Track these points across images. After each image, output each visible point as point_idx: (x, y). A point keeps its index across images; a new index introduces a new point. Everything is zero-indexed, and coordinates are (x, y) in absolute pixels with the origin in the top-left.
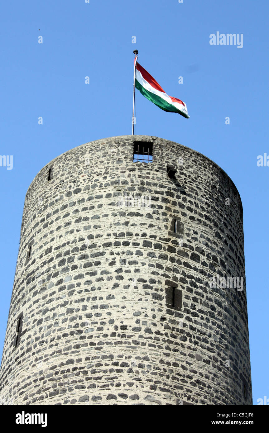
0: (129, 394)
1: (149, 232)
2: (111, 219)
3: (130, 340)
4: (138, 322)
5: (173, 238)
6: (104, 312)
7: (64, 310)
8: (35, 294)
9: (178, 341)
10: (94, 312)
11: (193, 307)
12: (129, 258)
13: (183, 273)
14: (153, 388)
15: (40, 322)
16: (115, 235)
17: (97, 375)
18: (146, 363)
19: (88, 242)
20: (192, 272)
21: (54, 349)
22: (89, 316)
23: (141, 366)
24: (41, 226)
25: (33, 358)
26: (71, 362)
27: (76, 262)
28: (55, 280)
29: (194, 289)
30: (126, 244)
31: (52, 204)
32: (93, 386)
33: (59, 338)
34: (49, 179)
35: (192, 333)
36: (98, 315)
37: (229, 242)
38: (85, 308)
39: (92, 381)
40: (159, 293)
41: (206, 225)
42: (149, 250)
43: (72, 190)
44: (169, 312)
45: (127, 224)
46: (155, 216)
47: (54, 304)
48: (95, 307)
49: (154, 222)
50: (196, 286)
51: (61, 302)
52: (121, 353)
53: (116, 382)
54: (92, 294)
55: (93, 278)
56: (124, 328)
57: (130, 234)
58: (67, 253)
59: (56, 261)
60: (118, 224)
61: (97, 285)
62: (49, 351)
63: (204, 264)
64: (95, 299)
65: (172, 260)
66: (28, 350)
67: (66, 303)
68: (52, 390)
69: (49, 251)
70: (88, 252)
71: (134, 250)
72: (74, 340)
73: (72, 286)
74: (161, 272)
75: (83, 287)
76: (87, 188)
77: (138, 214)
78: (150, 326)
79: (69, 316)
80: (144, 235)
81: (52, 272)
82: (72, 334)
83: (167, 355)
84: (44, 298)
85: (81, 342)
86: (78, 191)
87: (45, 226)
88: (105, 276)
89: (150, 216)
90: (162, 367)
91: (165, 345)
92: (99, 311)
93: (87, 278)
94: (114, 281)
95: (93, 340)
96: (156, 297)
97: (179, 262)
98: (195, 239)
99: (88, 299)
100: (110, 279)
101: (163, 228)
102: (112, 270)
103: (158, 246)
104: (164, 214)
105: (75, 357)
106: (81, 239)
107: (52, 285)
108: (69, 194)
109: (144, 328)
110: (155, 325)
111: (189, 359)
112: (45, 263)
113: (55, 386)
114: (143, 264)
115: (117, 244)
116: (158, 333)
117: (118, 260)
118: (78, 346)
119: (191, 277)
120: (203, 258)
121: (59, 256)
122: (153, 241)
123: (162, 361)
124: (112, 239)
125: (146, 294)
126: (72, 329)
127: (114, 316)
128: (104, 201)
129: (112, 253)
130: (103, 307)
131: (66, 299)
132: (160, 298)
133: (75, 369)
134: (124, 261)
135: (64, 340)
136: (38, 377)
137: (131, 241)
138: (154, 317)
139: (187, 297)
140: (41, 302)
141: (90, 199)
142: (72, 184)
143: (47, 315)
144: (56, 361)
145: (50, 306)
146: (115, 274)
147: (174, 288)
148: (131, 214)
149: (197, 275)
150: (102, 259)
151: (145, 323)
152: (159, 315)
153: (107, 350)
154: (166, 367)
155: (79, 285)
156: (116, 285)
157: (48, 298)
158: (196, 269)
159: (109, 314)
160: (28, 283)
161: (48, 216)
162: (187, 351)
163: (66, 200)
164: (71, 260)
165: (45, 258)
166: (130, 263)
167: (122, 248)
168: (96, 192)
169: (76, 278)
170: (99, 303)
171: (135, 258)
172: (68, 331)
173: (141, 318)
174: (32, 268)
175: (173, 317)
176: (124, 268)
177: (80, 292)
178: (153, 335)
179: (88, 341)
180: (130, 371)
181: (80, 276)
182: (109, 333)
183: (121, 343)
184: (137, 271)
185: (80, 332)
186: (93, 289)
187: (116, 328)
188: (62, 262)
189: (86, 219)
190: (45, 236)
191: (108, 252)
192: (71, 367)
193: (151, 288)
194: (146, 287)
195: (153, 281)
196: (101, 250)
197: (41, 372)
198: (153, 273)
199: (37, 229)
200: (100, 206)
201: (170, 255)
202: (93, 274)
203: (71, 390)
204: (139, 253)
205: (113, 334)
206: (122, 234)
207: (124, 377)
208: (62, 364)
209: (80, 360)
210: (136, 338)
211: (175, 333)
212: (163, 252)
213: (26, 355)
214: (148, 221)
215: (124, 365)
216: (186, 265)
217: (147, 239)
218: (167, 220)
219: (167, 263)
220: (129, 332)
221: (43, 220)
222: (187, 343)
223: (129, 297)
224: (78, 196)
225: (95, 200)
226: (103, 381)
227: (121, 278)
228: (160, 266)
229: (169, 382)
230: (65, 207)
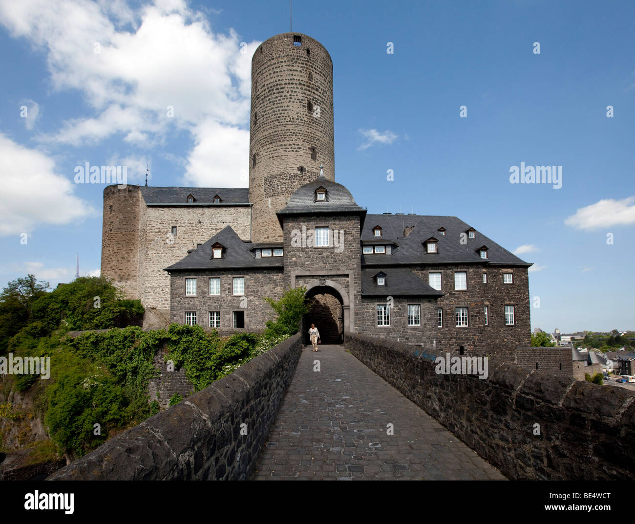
0: (296, 143)
1: (301, 79)
2: (286, 73)
3: (295, 123)
4: (298, 116)
5: (309, 82)
6: (286, 112)
7: (271, 111)
8: (260, 104)
9: (312, 124)
10: (283, 112)
12: (294, 90)
13: (313, 97)
14: (304, 141)
15: (263, 116)
16: (288, 79)
17: (285, 137)
18: (301, 132)
19: (279, 83)
20: (316, 96)
21: (269, 126)
22: (281, 114)
23: (299, 133)
24: (260, 75)
25: (262, 130)
26: (275, 131)
27: (275, 91)
28: (267, 99)
30: (293, 84)
31: (263, 65)
32: (284, 141)
33: (271, 122)
34: (261, 52)
36: (284, 113)
37: (329, 83)
38: (279, 111)
39: (283, 139)
40: (305, 105)
41: (321, 76)
42: (301, 86)
43: (271, 58)
44: (309, 113)
45: (292, 75)
46: (303, 71)
47: (268, 109)
48: (283, 110)
49: (302, 74)
50: (317, 102)
51: (270, 108)
52: (293, 128)
53: (291, 139)
54: (281, 105)
55: (281, 98)
56: (293, 118)
57: (294, 79)
58: (271, 87)
59: (267, 91)
60: (289, 75)
61: (283, 101)
62: (268, 127)
63: (320, 93)
64: (282, 107)
65: (309, 91)
66: (260, 127)
67: (272, 108)
68: (270, 142)
69: (264, 86)
70: (279, 87)
71: (295, 86)
72: (276, 123)
73: (274, 101)
74: (305, 96)
75: (278, 102)
76: (276, 58)
77: (296, 71)
78: (302, 118)
79: (273, 114)
80: (299, 80)
81: (266, 95)
82: (275, 121)
83: (308, 129)
84: (264, 106)
85: (279, 124)
86: (273, 59)
87: (262, 75)
88: (285, 98)
89: (301, 71)
90: (306, 134)
91: (307, 125)
92: (284, 112)
93: (279, 98)
94: (289, 99)
95: (283, 123)
96: (304, 106)
97: (311, 92)
98: (317, 82)
99: (280, 107)
100: (287, 99)
101: (306, 77)
102: (288, 95)
103: (304, 85)
104: (306, 71)
105: (277, 130)
106: (276, 81)
107: (266, 101)
108: (270, 60)
109: (300, 119)
110: (304, 117)
111: (315, 131)
112: (263, 91)
113: (271, 141)
114: (299, 92)
115: (289, 84)
116: (305, 121)
117: (290, 91)
118: (278, 126)
119: (316, 98)
120: (320, 90)
121: (268, 88)
122: (302, 83)
123: (306, 132)
124: (287, 82)
125: (300, 105)
126: (275, 119)
127: (290, 114)
128: (283, 64)
129: (287, 88)
130: (286, 110)
131: (272, 107)
132: (305, 107)
133: (277, 134)
134: (292, 91)
135: (273, 123)
136: (265, 137)
137: (294, 83)
138: (303, 114)
140: (263, 108)
141: (278, 63)
142: (270, 55)
143: (266, 113)
144: (270, 131)
145: (267, 109)
146: (289, 97)
147: (310, 103)
148: (294, 70)
149: (318, 97)
150: (284, 90)
151: (300, 117)
152: (305, 114)
153: (288, 127)
154: (308, 134)
155: (276, 101)
156: (290, 101)
157: (266, 106)
159: (288, 113)
160: (257, 99)
161: (262, 70)
162: (315, 128)
163: (269, 63)
164: (273, 90)
165: (263, 89)
166: (294, 92)
167: (291, 86)
168: (280, 60)
169: (275, 98)
170: (284, 108)
171: (296, 90)
172: (273, 120)
173: (299, 114)
174: (258, 93)
175: (310, 115)
176: (293, 94)
177: (277, 104)
178: (303, 122)
179: (281, 124)
180: (296, 135)
181: (277, 97)
182: (288, 121)
183: (292, 124)
184: (297, 95)
185: (278, 120)
186: (282, 103)
187: (290, 119)
188: (269, 91)
189: (277, 72)
190: (262, 79)
191: (286, 87)
192: (276, 133)
193: (302, 103)
194: (300, 102)
195: (302, 100)
196: (284, 86)
197: (265, 135)
198: (303, 96)
199: (258, 76)
200: (282, 66)
201: (308, 89)
202: (281, 96)
203: (276, 142)
204: (297, 88)
205: (290, 121)
206: (291, 79)
207: (294, 137)
208: (273, 132)
209: (279, 131)
210: (297, 123)
211: (310, 121)
212: (306, 88)
213: (259, 129)
214: (300, 74)
215: (294, 133)
216: (314, 93)
217: (300, 81)
218: (307, 74)
219: (307, 92)
220: (295, 120)
221: (260, 72)
222: (314, 125)
223: (294, 106)
224: (273, 62)
225: (280, 63)
226: (287, 139)
227: (291, 98)
228: (305, 94)
229: (309, 139)
230: (269, 66)
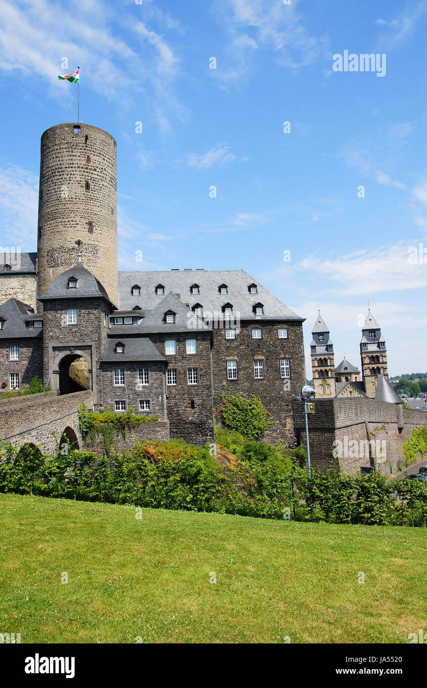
0: (74, 220)
1: (79, 162)
2: (67, 158)
3: (74, 202)
4: (76, 196)
5: (87, 164)
9: (89, 201)
11: (94, 189)
13: (91, 177)
14: (81, 218)
15: (47, 194)
16: (68, 164)
17: (64, 214)
18: (79, 210)
19: (60, 166)
20: (94, 176)
23: (77, 211)
26: (56, 209)
27: (57, 174)
29: (94, 182)
30: (72, 167)
32: (63, 218)
35: (93, 197)
39: (63, 216)
40: (83, 185)
42: (79, 169)
43: (54, 144)
44: (86, 191)
45: (72, 160)
46: (81, 156)
47: (51, 188)
49: (81, 158)
50: (95, 181)
52: (71, 207)
53: (70, 216)
54: (62, 186)
55: (62, 180)
56: (72, 198)
57: (73, 164)
58: (54, 170)
60: (69, 160)
61: (63, 183)
63: (98, 172)
65: (87, 172)
70: (60, 170)
71: (74, 169)
74: (83, 177)
76: (59, 144)
77: (76, 156)
78: (80, 197)
79: (55, 193)
81: (50, 176)
83: (85, 206)
86: (56, 145)
87: (46, 157)
88: (66, 180)
89: (79, 156)
90: (84, 210)
91: (85, 203)
93: (60, 180)
95: (63, 202)
97: (89, 173)
98: (95, 163)
101: (84, 160)
102: (68, 177)
103: (82, 168)
104: (84, 155)
106: (58, 165)
107: (50, 181)
108: (53, 146)
109: (78, 198)
111: (92, 207)
114: (78, 175)
115: (69, 167)
116: (82, 199)
117: (69, 173)
118: (58, 204)
119: (94, 178)
120: (98, 170)
122: (81, 166)
124: (67, 166)
125: (79, 186)
128: (64, 150)
129: (67, 171)
132: (83, 187)
134: (71, 174)
138: (81, 193)
139: (92, 185)
140: (47, 187)
142: (54, 142)
146: (68, 179)
147: (88, 183)
148: (73, 156)
149: (96, 176)
150: (64, 173)
151: (78, 196)
152: (83, 193)
153: (67, 206)
155: (58, 182)
156: (69, 183)
157: (49, 186)
158: (95, 174)
161: (48, 153)
162: (92, 204)
163: (53, 148)
164: (55, 172)
165: (47, 170)
166: (73, 174)
167: (71, 169)
168: (62, 146)
169: (57, 180)
171: (75, 173)
172: (55, 199)
173: (77, 195)
174: (45, 173)
175: (87, 193)
176: (72, 176)
179: (61, 203)
180: (74, 213)
181: (58, 179)
182: (67, 200)
184: (76, 177)
185: (59, 199)
187: (70, 198)
189: (59, 157)
190: (47, 161)
192: (57, 211)
193: (80, 183)
194: (78, 183)
195: (81, 181)
196: (64, 170)
198: (81, 178)
200: (63, 152)
201: (86, 170)
203: (57, 219)
204: (76, 171)
205: (69, 201)
206: (70, 164)
207: (72, 215)
209: (59, 209)
210: (76, 202)
211: (88, 198)
212: (84, 170)
213: (45, 205)
214: (79, 158)
215: (72, 211)
216: (92, 173)
217: (79, 165)
218: (85, 157)
219: (86, 174)
220: (73, 200)
223: (73, 187)
224: (56, 147)
225: (61, 149)
226: (66, 216)
227: (70, 180)
228: (83, 175)
229: (86, 215)
230: (52, 151)
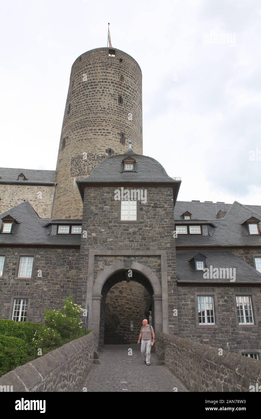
0: (106, 129)
1: (113, 79)
2: (101, 74)
3: (106, 112)
4: (109, 107)
5: (121, 82)
6: (98, 103)
7: (84, 102)
8: (75, 97)
9: (122, 113)
10: (95, 103)
11: (127, 103)
12: (106, 87)
13: (124, 93)
14: (113, 127)
15: (76, 106)
16: (102, 79)
17: (95, 123)
18: (111, 120)
19: (93, 81)
20: (127, 93)
21: (81, 114)
22: (93, 104)
23: (109, 120)
24: (77, 76)
25: (74, 117)
26: (87, 118)
27: (89, 87)
28: (81, 93)
29: (127, 98)
30: (106, 82)
31: (81, 69)
32: (94, 126)
33: (83, 111)
34: (80, 61)
35: (126, 111)
36: (96, 104)
37: (138, 85)
38: (92, 102)
39: (94, 124)
40: (116, 98)
41: (131, 79)
42: (113, 84)
43: (88, 64)
44: (119, 105)
45: (106, 76)
46: (115, 74)
47: (81, 100)
48: (95, 101)
49: (115, 76)
50: (128, 97)
51: (84, 100)
52: (103, 116)
53: (101, 125)
54: (94, 97)
55: (94, 92)
56: (104, 108)
57: (107, 79)
58: (86, 84)
59: (82, 87)
60: (103, 76)
61: (96, 94)
62: (79, 115)
63: (130, 91)
64: (95, 99)
65: (120, 88)
66: (73, 115)
67: (85, 100)
68: (80, 127)
69: (80, 83)
70: (93, 84)
71: (108, 84)
72: (88, 111)
73: (87, 95)
74: (117, 92)
75: (91, 95)
76: (93, 64)
77: (110, 73)
78: (113, 108)
79: (86, 104)
80: (112, 80)
81: (81, 90)
82: (87, 109)
83: (118, 118)
84: (78, 98)
85: (90, 112)
86: (90, 64)
87: (78, 76)
88: (98, 92)
89: (113, 74)
90: (116, 121)
91: (118, 114)
92: (96, 103)
93: (92, 92)
94: (101, 93)
95: (94, 112)
96: (115, 99)
97: (123, 89)
98: (128, 83)
99: (93, 99)
100: (100, 93)
101: (118, 78)
102: (101, 90)
103: (116, 84)
104: (118, 74)
105: (88, 117)
106: (91, 80)
107: (81, 94)
108: (87, 66)
109: (111, 109)
110: (114, 108)
111: (125, 120)
112: (78, 87)
113: (81, 126)
114: (111, 89)
115: (103, 82)
116: (115, 111)
117: (103, 87)
118: (89, 113)
119: (126, 94)
120: (130, 89)
121: (83, 85)
122: (114, 82)
123: (116, 120)
124: (101, 80)
125: (112, 98)
126: (87, 108)
127: (101, 104)
128: (98, 68)
129: (101, 85)
130: (98, 101)
131: (85, 99)
132: (116, 100)
133: (88, 120)
134: (105, 88)
135: (84, 111)
136: (76, 123)
137: (107, 81)
138: (114, 105)
139: (125, 101)
140: (77, 100)
141: (94, 67)
142: (88, 62)
143: (79, 104)
144: (81, 118)
145: (80, 101)
146: (101, 92)
147: (121, 97)
148: (107, 73)
149: (128, 94)
150: (98, 86)
151: (111, 107)
152: (116, 105)
153: (99, 115)
154: (118, 122)
155: (90, 94)
156: (102, 95)
157: (79, 98)
158: (128, 92)
159: (100, 104)
160: (72, 94)
161: (79, 73)
162: (124, 117)
163: (86, 67)
164: (87, 86)
165: (78, 86)
166: (107, 88)
167: (104, 83)
168: (96, 65)
169: (89, 92)
170: (96, 100)
171: (108, 87)
172: (86, 109)
173: (110, 106)
174: (74, 89)
175: (120, 106)
176: (105, 89)
177: (90, 97)
178: (114, 111)
179: (92, 112)
180: (106, 122)
181: (90, 92)
182: (99, 110)
183: (103, 113)
184: (109, 91)
185: (90, 109)
186: (94, 96)
187: (102, 108)
188: (84, 87)
189: (93, 73)
190: (78, 79)
191: (99, 84)
192: (87, 120)
193: (113, 96)
194: (111, 96)
195: (114, 94)
196: (97, 83)
197: (77, 121)
198: (114, 92)
199: (76, 77)
200: (97, 70)
201: (120, 87)
202: (94, 91)
203: (87, 127)
204: (110, 85)
205: (101, 110)
206: (104, 79)
207: (104, 123)
208: (84, 119)
209: (90, 118)
210: (108, 112)
211: (121, 111)
212: (118, 86)
213: (72, 116)
214: (113, 75)
215: (104, 120)
216: (125, 90)
217: (113, 81)
218: (119, 76)
219: (119, 89)
220: (106, 110)
221: (78, 74)
222: (124, 115)
223: (106, 99)
224: (90, 66)
225: (95, 67)
226: (97, 124)
227: (104, 93)
228: (116, 90)
229: (118, 126)
230: (85, 70)
